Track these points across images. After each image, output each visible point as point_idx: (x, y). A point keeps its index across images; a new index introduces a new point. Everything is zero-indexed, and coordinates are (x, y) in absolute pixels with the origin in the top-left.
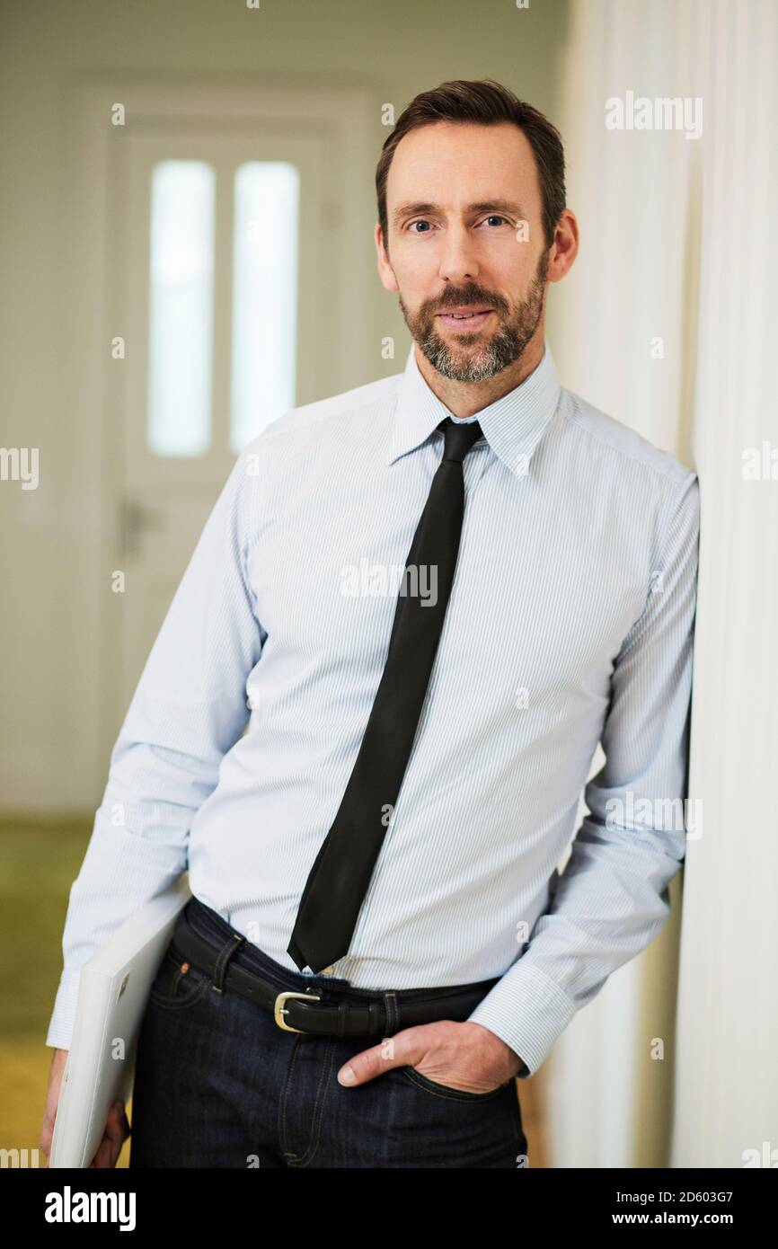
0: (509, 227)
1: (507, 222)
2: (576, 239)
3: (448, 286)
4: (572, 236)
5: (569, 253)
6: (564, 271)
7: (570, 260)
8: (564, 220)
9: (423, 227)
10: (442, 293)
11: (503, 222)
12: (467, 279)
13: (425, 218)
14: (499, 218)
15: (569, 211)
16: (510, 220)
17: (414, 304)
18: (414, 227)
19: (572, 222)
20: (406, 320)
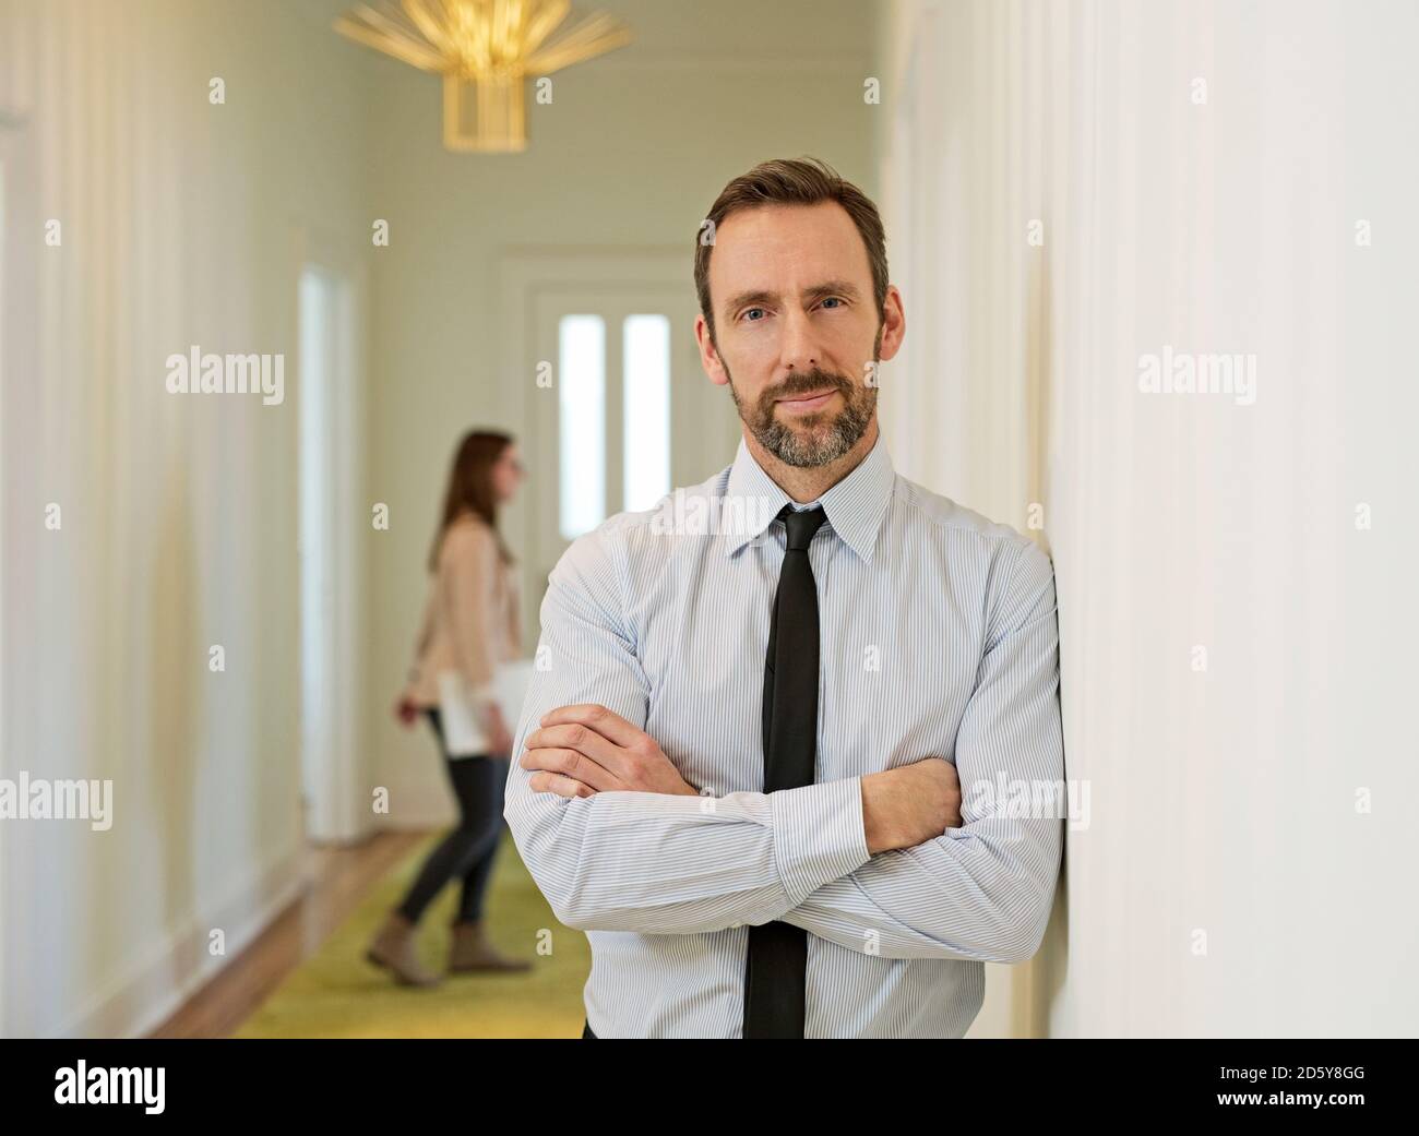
0: (845, 308)
1: (844, 303)
2: (902, 315)
3: (791, 374)
4: (898, 311)
5: (898, 330)
6: (895, 348)
7: (900, 336)
8: (889, 297)
9: (755, 315)
10: (784, 382)
11: (839, 303)
12: (812, 364)
13: (759, 306)
14: (836, 300)
15: (893, 287)
16: (847, 301)
17: (752, 394)
18: (747, 317)
19: (896, 296)
20: (741, 413)
